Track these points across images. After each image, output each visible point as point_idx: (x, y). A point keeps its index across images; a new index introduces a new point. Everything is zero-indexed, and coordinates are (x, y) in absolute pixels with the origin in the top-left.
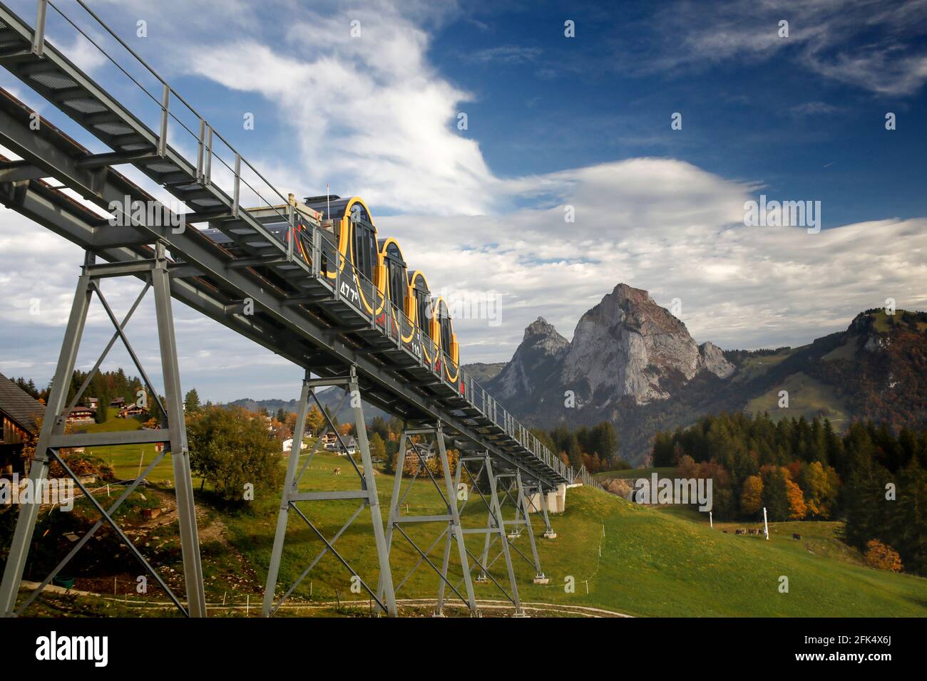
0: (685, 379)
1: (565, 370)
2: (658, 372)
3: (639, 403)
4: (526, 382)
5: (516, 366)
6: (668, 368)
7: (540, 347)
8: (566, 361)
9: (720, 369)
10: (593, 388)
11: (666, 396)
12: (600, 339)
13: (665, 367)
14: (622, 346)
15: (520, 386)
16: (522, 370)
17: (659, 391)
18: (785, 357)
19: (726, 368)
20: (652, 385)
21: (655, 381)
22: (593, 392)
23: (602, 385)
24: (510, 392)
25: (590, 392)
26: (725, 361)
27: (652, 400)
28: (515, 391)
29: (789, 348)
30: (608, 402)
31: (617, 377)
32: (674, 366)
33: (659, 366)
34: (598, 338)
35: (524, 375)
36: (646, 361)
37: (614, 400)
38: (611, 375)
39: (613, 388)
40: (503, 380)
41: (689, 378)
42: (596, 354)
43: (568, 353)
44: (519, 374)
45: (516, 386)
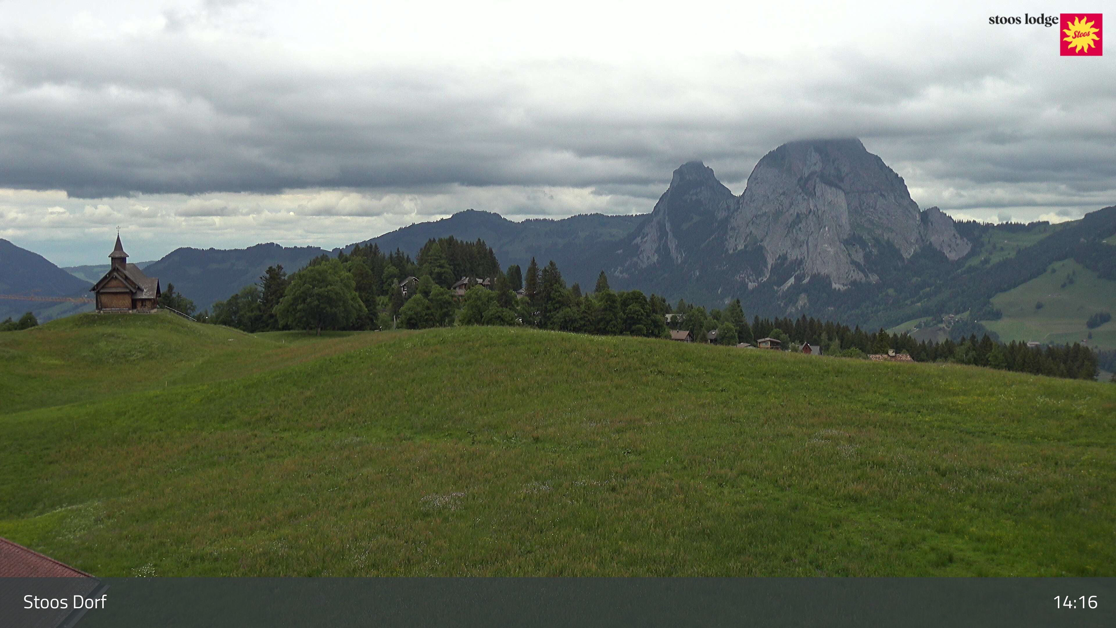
0: (901, 258)
1: (731, 233)
2: (863, 245)
3: (835, 286)
4: (672, 245)
5: (658, 223)
6: (877, 241)
7: (694, 198)
8: (732, 220)
9: (950, 246)
10: (770, 262)
11: (874, 278)
12: (784, 193)
13: (874, 239)
14: (816, 206)
15: (663, 251)
16: (668, 230)
17: (863, 271)
18: (1042, 236)
19: (957, 245)
20: (853, 262)
21: (859, 257)
22: (769, 267)
23: (783, 258)
24: (648, 258)
25: (766, 267)
26: (957, 235)
27: (854, 283)
28: (656, 257)
29: (1048, 222)
30: (792, 280)
31: (805, 246)
32: (886, 238)
33: (865, 236)
34: (781, 191)
35: (670, 235)
36: (848, 228)
37: (799, 279)
38: (796, 243)
39: (799, 263)
40: (638, 240)
41: (906, 256)
42: (778, 214)
43: (736, 210)
44: (662, 233)
45: (658, 251)
